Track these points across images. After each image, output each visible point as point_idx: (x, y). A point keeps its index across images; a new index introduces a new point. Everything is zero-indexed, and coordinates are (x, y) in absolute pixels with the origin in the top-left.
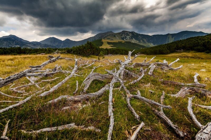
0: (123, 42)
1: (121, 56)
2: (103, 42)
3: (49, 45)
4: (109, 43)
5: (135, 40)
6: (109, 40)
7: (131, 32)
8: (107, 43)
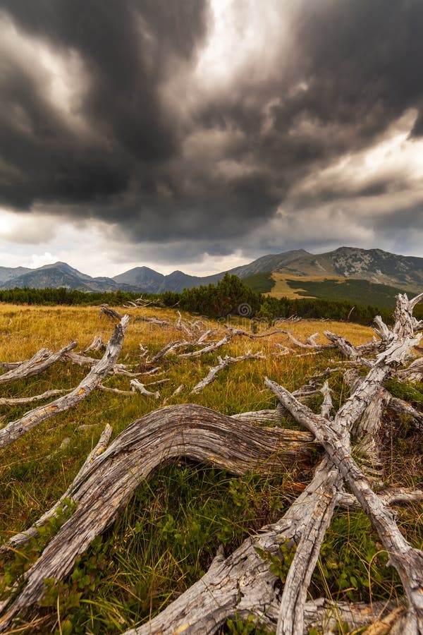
0: (339, 283)
1: (333, 323)
2: (274, 279)
3: (132, 286)
4: (292, 284)
5: (385, 276)
6: (293, 275)
7: (370, 251)
8: (287, 283)
